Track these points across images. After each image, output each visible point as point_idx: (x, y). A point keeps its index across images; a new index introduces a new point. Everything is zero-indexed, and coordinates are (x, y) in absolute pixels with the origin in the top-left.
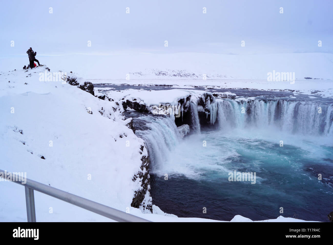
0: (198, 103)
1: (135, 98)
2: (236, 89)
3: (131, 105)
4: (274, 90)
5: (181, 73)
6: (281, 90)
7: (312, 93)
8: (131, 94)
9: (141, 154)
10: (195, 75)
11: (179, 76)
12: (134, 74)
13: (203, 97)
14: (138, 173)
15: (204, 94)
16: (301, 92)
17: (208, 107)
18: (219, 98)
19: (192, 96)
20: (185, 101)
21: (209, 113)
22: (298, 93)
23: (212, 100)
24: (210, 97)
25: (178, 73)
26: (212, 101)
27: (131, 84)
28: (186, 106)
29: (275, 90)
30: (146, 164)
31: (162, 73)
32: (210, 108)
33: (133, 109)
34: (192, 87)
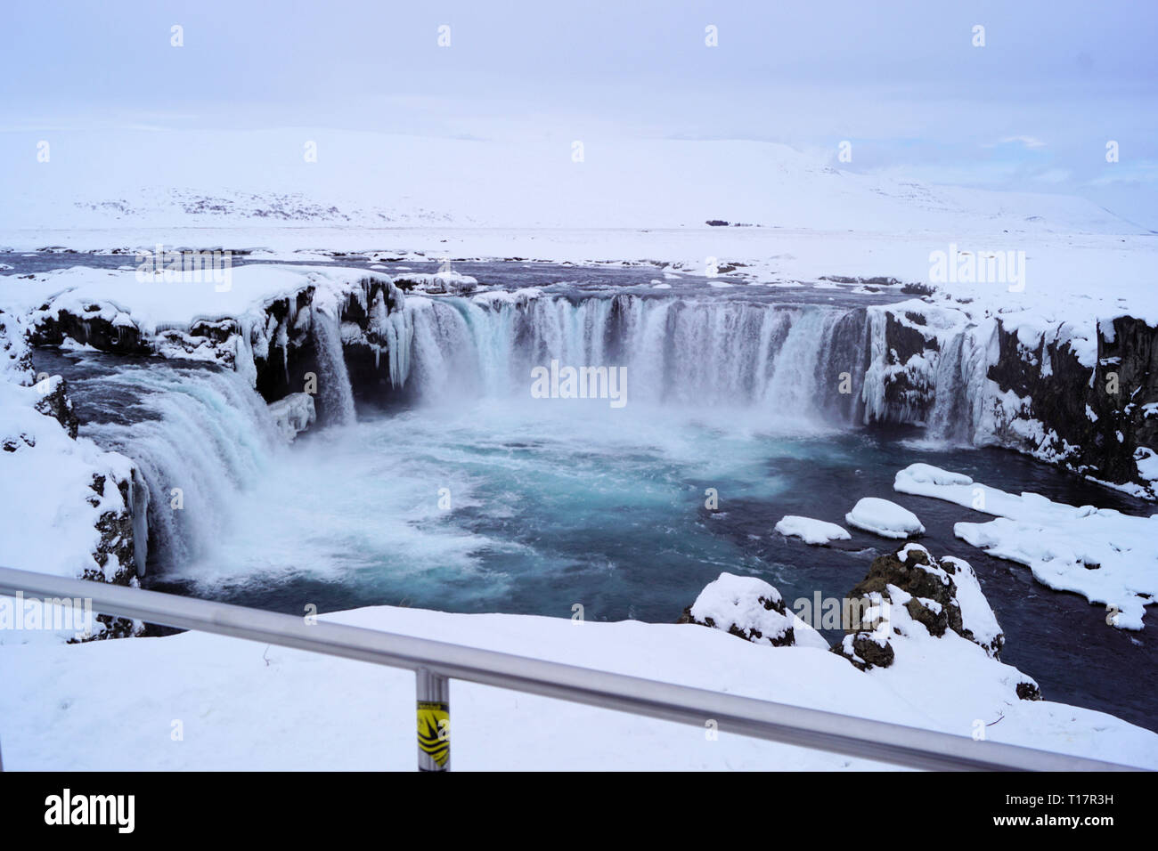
0: (343, 312)
1: (94, 303)
2: (482, 261)
3: (81, 330)
4: (605, 264)
5: (287, 204)
6: (628, 264)
7: (721, 270)
8: (77, 288)
9: (95, 506)
10: (337, 211)
11: (278, 214)
12: (94, 207)
13: (359, 292)
14: (83, 574)
15: (363, 280)
16: (686, 268)
17: (379, 326)
18: (417, 295)
19: (317, 290)
20: (293, 306)
21: (382, 347)
22: (679, 271)
23: (394, 300)
24: (386, 292)
25: (273, 206)
26: (391, 304)
27: (82, 247)
28: (298, 325)
29: (608, 262)
30: (120, 542)
31: (210, 205)
32: (387, 331)
33: (87, 344)
34: (324, 255)
